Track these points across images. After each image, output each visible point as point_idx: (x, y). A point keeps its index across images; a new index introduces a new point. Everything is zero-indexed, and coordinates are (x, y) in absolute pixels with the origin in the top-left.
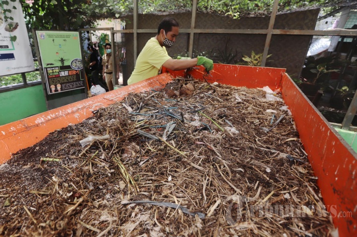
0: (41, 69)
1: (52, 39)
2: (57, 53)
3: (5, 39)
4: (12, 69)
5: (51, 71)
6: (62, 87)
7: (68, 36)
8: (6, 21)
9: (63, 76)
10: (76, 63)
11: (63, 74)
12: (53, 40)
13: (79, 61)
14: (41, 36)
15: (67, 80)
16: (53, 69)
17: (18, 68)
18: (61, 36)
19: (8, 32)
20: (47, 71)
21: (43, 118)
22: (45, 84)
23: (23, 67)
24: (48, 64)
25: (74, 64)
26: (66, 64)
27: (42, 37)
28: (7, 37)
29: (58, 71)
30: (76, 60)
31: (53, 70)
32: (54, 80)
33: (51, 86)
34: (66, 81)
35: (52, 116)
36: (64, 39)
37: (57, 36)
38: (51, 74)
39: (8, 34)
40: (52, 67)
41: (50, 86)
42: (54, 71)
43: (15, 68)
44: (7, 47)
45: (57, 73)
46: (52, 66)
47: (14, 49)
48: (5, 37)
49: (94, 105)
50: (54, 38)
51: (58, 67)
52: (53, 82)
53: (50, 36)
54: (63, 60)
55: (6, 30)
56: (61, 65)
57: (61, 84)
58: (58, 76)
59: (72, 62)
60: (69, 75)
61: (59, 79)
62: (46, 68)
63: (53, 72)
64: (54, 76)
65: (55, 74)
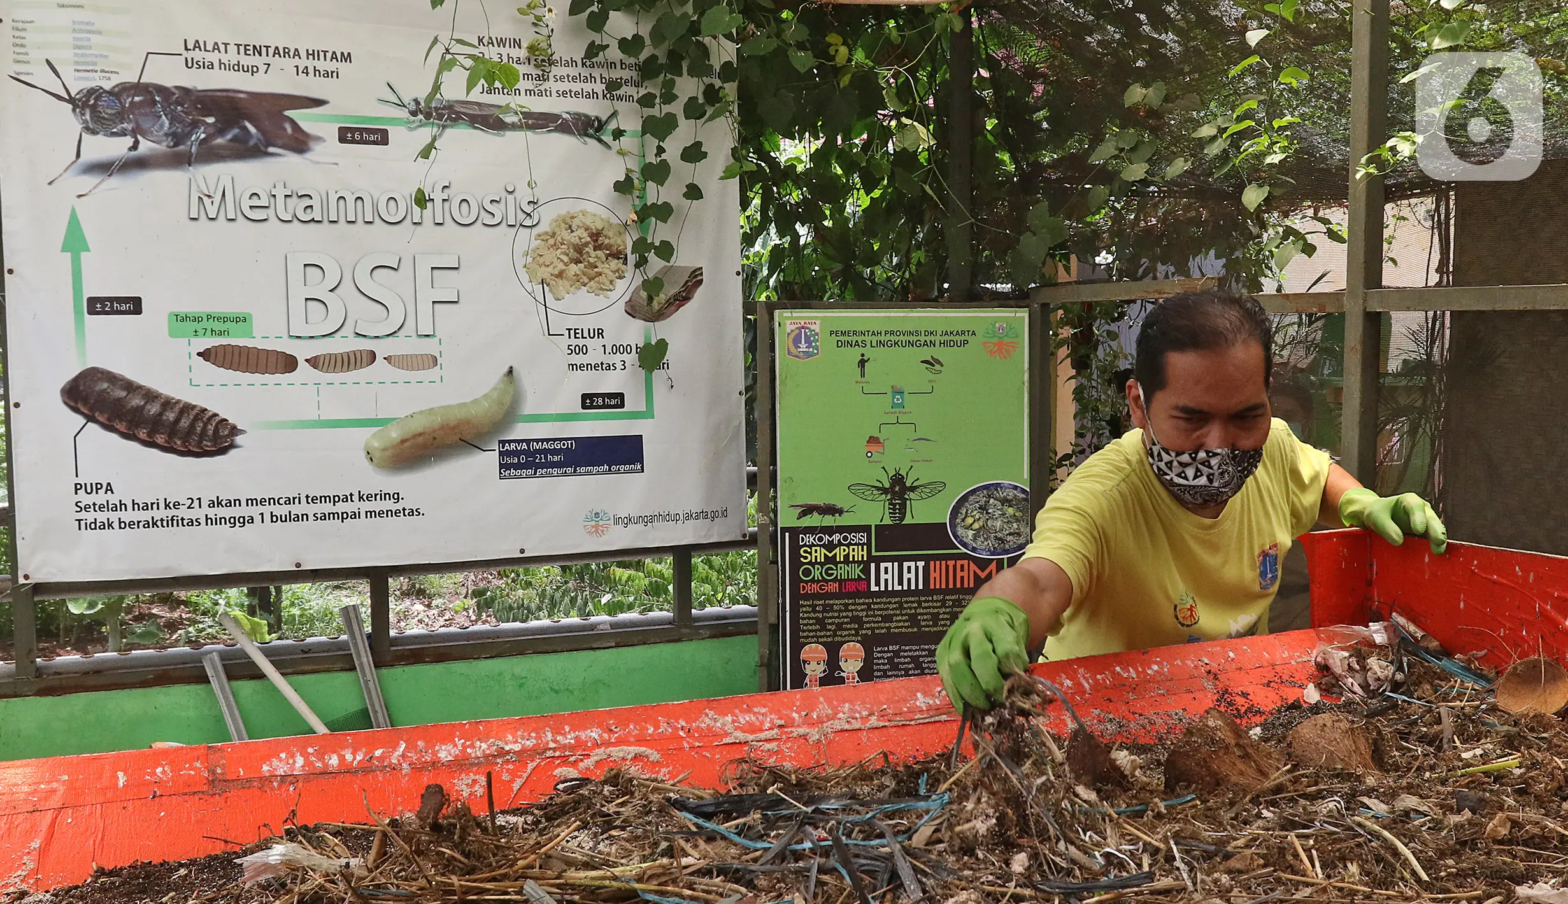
0: (764, 539)
1: (855, 354)
2: (873, 440)
3: (617, 359)
4: (617, 520)
5: (820, 554)
6: (868, 661)
7: (957, 339)
8: (641, 263)
9: (887, 593)
10: (983, 508)
11: (888, 576)
12: (862, 363)
13: (1005, 501)
14: (797, 341)
15: (913, 619)
16: (836, 537)
17: (648, 520)
18: (911, 339)
19: (639, 324)
20: (795, 548)
21: (305, 755)
22: (774, 629)
23: (675, 518)
24: (808, 510)
25: (973, 518)
26: (921, 512)
27: (803, 346)
28: (626, 349)
29: (859, 553)
30: (991, 489)
31: (830, 547)
32: (827, 608)
33: (808, 651)
34: (899, 625)
35: (349, 757)
36: (927, 353)
37: (891, 340)
38: (816, 573)
39: (635, 332)
40: (830, 531)
41: (797, 648)
42: (840, 553)
43: (629, 521)
44: (616, 400)
45: (856, 571)
46: (829, 521)
47: (648, 414)
48: (617, 349)
49: (599, 754)
50: (868, 352)
51: (866, 529)
52: (821, 622)
53: (845, 338)
54: (905, 489)
55: (632, 310)
56: (887, 521)
57: (869, 643)
58: (857, 590)
59: (964, 499)
60: (927, 591)
61: (858, 607)
62: (795, 532)
63: (831, 560)
64: (833, 587)
65: (843, 571)
